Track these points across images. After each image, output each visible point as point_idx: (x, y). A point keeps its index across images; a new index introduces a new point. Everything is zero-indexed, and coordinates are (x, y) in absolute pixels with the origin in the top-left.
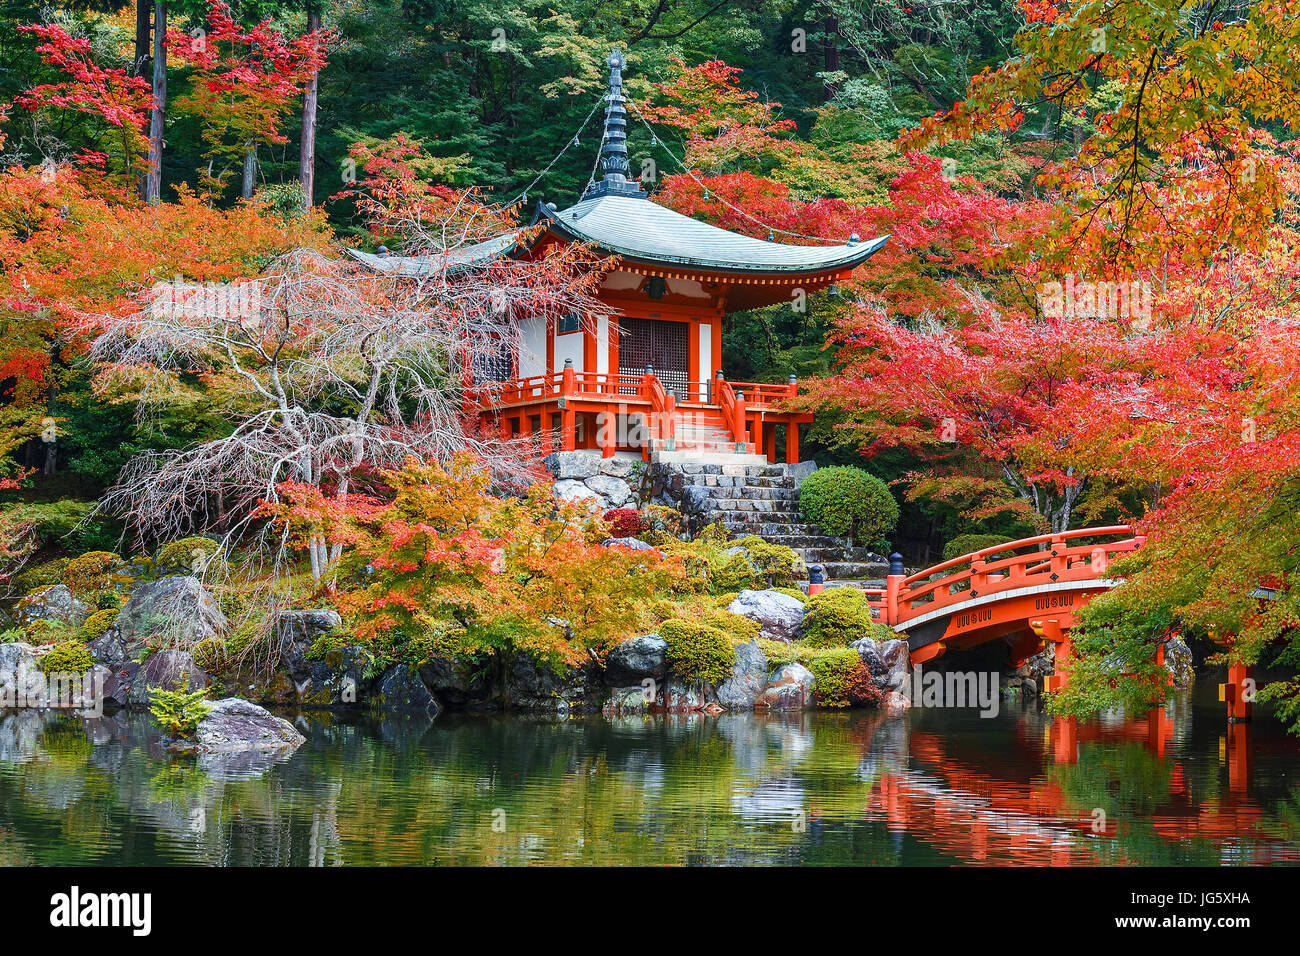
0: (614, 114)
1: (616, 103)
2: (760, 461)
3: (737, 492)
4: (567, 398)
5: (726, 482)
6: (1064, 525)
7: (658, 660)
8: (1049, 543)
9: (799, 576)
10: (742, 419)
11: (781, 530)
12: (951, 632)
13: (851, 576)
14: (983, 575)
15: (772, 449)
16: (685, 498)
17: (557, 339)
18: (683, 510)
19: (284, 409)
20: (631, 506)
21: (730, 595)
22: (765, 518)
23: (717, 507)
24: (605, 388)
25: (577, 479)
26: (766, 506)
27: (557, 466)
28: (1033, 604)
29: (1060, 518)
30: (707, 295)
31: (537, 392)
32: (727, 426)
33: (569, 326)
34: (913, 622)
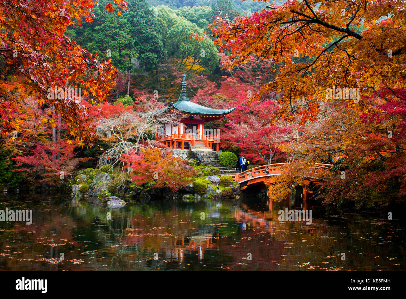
0: (184, 85)
1: (184, 83)
2: (211, 150)
3: (207, 156)
4: (175, 139)
5: (205, 154)
6: (270, 163)
7: (192, 189)
8: (267, 167)
9: (219, 172)
10: (208, 143)
11: (216, 164)
12: (249, 184)
13: (229, 172)
14: (255, 173)
15: (213, 148)
16: (197, 157)
17: (173, 128)
18: (197, 160)
19: (123, 142)
20: (187, 159)
21: (206, 177)
22: (212, 161)
23: (203, 160)
24: (182, 137)
25: (177, 154)
26: (212, 159)
27: (173, 152)
28: (264, 178)
29: (269, 161)
30: (201, 119)
31: (169, 138)
32: (205, 144)
33: (175, 125)
34: (241, 182)
